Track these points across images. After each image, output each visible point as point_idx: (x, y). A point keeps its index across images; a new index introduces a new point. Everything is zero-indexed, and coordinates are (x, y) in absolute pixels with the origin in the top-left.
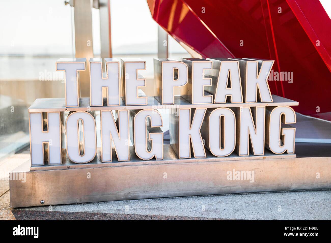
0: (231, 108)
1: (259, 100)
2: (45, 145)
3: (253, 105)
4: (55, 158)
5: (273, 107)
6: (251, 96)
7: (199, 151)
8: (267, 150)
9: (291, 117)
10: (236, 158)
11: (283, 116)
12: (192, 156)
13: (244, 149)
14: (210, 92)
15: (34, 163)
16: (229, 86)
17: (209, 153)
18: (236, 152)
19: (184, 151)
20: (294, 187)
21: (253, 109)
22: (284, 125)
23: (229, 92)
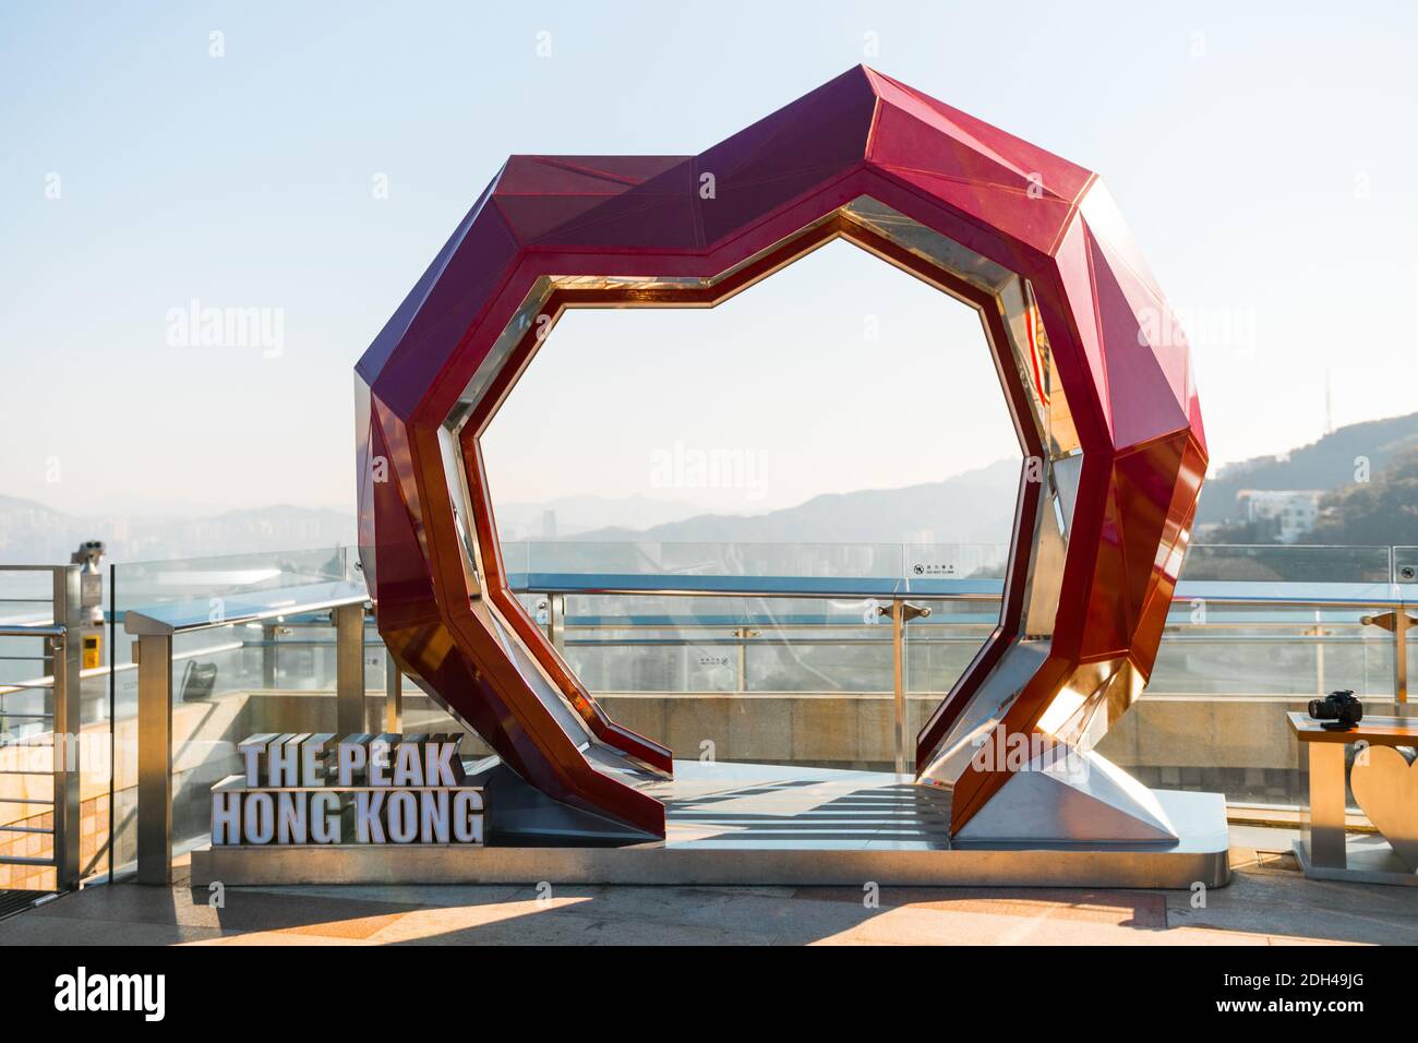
0: (412, 792)
1: (441, 784)
2: (226, 825)
3: (435, 789)
4: (234, 837)
5: (456, 792)
6: (432, 779)
7: (379, 836)
8: (453, 838)
9: (477, 803)
10: (418, 845)
11: (468, 801)
12: (371, 841)
13: (427, 835)
14: (388, 773)
15: (215, 842)
16: (408, 768)
17: (389, 839)
18: (418, 839)
19: (362, 835)
20: (482, 880)
21: (435, 794)
22: (470, 811)
23: (409, 775)
